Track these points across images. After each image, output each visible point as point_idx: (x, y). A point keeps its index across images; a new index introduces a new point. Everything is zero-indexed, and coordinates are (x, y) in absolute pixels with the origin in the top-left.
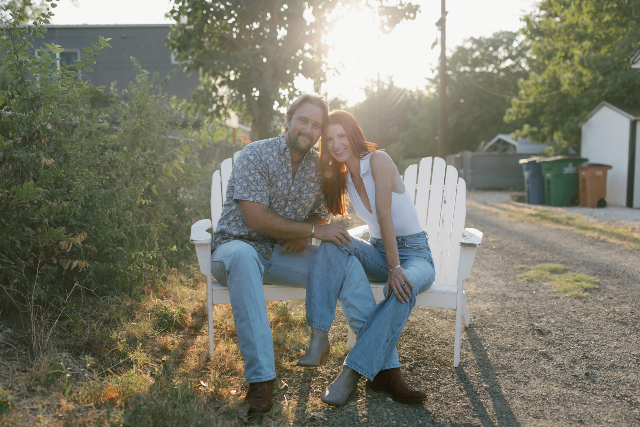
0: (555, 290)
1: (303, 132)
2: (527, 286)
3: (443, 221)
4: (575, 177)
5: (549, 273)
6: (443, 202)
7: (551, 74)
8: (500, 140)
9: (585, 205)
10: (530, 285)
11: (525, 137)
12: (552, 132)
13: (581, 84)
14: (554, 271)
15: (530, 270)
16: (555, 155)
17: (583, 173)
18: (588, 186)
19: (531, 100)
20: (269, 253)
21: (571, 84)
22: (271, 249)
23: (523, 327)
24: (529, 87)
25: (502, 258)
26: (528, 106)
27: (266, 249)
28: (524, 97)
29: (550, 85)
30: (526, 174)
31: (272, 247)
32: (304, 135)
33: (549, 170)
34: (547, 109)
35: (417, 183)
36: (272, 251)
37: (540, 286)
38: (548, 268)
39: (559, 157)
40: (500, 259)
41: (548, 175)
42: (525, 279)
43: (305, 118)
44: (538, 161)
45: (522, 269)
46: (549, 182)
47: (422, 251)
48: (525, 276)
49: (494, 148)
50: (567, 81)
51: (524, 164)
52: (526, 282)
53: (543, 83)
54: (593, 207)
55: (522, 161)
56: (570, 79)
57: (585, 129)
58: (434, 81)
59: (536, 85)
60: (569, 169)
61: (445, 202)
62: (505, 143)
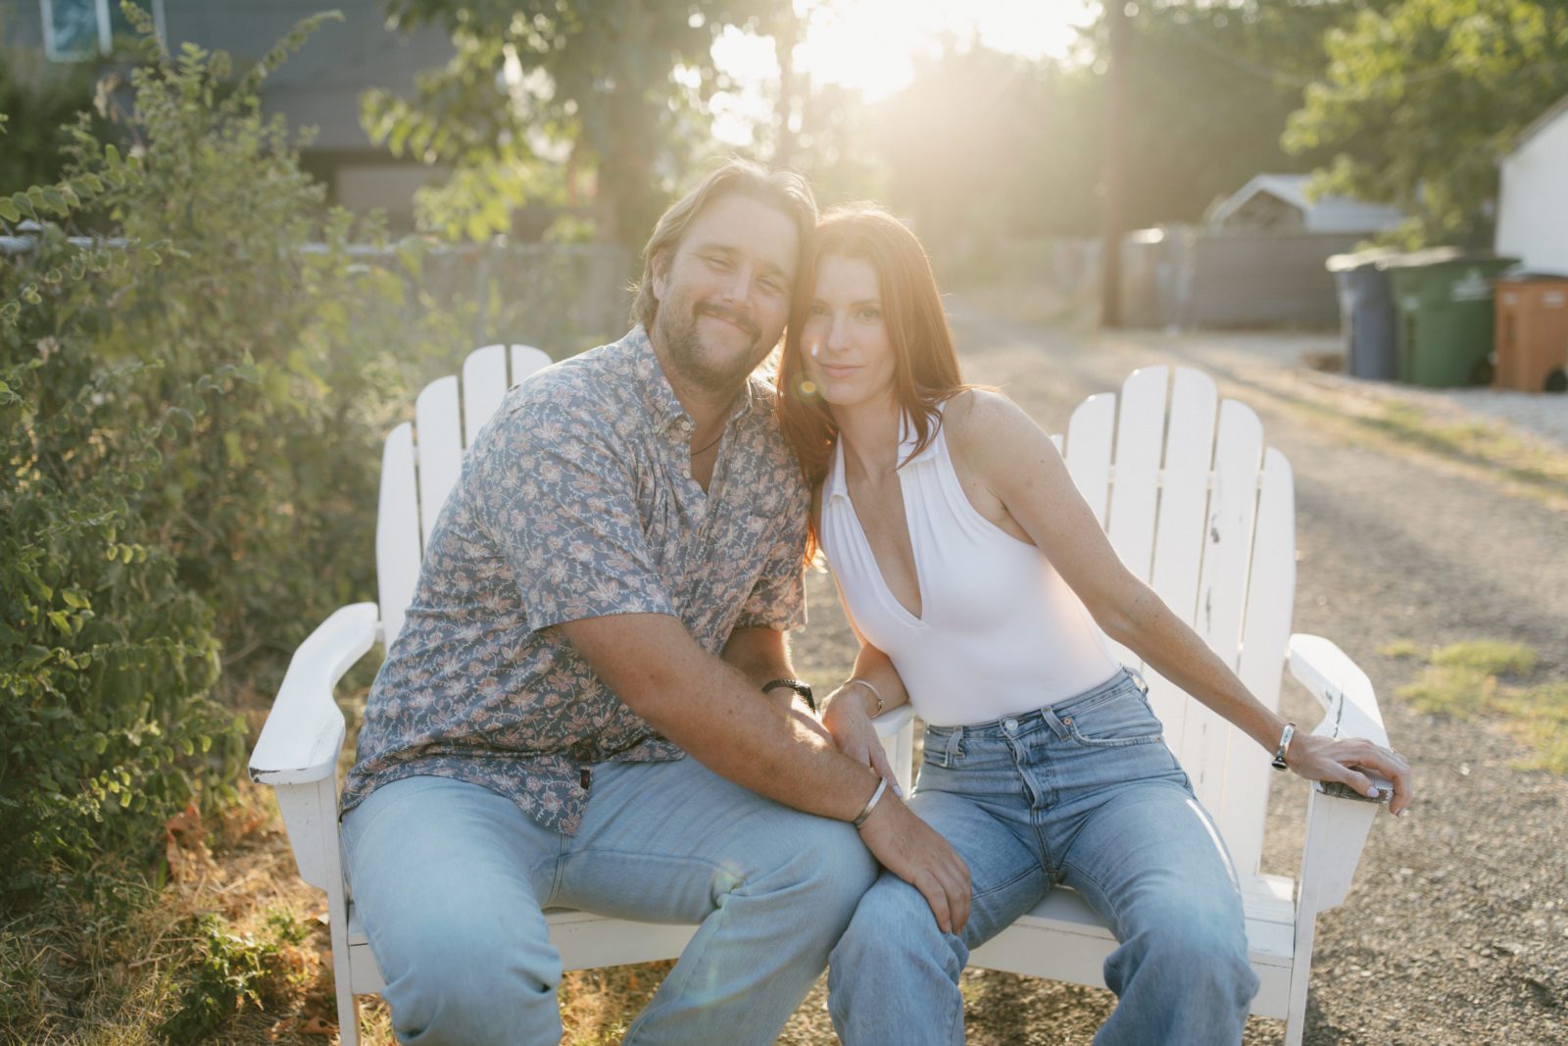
0: (1533, 762)
1: (716, 300)
2: (1435, 740)
3: (1208, 608)
4: (1485, 311)
5: (1492, 681)
6: (1210, 539)
7: (1420, 17)
8: (1263, 196)
9: (1510, 385)
10: (1447, 733)
11: (1338, 192)
12: (1413, 180)
13: (1513, 48)
14: (1507, 674)
15: (1426, 663)
16: (1431, 244)
17: (1509, 300)
18: (1523, 333)
19: (1361, 92)
20: (574, 810)
21: (1486, 50)
22: (581, 792)
23: (1472, 963)
24: (1356, 53)
25: (1329, 603)
26: (1354, 107)
27: (563, 793)
28: (1343, 81)
29: (1418, 51)
30: (1348, 300)
31: (585, 785)
32: (720, 312)
33: (1412, 289)
34: (1405, 115)
35: (1113, 461)
36: (586, 799)
37: (1478, 737)
38: (1485, 658)
39: (1443, 254)
40: (1325, 611)
41: (1410, 304)
42: (1422, 705)
43: (726, 250)
44: (1384, 266)
45: (1403, 657)
46: (1411, 322)
47: (1146, 748)
48: (1422, 695)
49: (1245, 214)
50: (1475, 41)
51: (1343, 272)
52: (1429, 721)
53: (1396, 46)
54: (1532, 390)
55: (1339, 263)
56: (1483, 35)
57: (1514, 174)
58: (1087, 33)
59: (1379, 47)
60: (1470, 288)
61: (1217, 539)
62: (1276, 202)
